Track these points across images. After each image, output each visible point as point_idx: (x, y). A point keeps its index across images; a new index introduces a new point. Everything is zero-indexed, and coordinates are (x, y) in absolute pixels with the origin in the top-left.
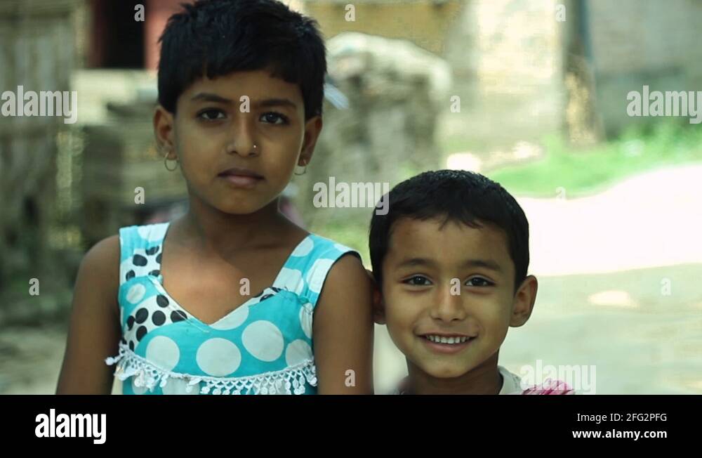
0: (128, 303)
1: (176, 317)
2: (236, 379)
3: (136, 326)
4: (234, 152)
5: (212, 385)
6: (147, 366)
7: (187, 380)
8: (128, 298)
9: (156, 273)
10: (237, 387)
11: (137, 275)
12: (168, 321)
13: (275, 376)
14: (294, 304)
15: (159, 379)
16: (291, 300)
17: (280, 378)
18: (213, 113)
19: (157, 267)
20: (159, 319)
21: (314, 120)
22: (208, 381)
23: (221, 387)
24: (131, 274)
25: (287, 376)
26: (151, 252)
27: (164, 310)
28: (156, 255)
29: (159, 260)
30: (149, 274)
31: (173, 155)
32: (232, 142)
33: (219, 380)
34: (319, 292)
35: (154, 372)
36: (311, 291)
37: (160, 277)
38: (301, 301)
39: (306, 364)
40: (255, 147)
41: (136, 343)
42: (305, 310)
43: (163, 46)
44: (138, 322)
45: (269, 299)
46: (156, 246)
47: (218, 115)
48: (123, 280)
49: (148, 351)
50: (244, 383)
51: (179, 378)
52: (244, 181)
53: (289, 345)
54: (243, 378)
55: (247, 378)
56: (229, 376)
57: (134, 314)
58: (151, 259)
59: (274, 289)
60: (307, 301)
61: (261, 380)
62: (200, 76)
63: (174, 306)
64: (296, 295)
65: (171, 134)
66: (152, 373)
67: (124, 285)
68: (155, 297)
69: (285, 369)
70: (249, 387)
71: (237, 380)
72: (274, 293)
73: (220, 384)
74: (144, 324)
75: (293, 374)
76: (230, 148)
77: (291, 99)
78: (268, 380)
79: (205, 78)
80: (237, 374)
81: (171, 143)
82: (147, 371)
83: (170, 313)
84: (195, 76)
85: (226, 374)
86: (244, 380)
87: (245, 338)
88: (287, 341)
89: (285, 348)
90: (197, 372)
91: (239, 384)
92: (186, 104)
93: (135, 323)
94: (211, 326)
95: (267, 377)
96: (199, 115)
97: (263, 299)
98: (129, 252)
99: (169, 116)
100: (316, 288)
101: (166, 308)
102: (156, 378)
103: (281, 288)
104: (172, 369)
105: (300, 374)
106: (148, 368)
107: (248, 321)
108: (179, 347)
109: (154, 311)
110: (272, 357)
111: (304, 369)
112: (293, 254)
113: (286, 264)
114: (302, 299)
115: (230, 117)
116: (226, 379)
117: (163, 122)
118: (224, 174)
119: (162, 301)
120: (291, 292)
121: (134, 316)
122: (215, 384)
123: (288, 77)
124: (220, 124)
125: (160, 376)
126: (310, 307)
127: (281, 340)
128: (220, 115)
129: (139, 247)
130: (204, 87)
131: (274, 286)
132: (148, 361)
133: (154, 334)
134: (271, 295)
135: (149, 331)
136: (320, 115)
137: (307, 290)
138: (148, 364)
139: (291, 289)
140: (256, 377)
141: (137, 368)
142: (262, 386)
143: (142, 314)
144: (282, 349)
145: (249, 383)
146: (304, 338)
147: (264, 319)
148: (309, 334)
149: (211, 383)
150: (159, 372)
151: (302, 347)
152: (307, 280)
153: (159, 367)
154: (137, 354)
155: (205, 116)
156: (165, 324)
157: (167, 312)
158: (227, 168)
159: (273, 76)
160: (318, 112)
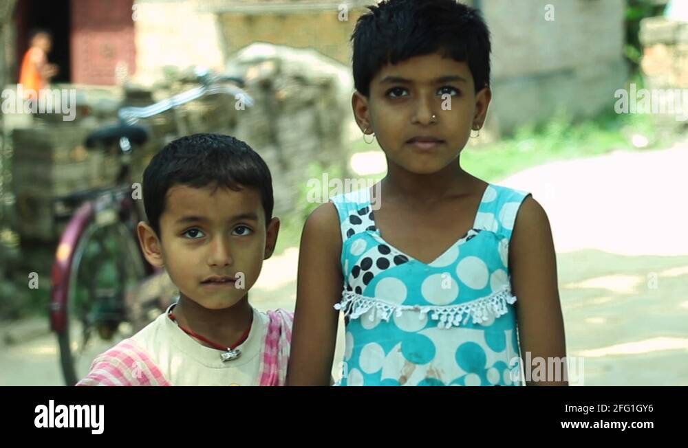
0: (352, 255)
1: (399, 260)
2: (456, 306)
3: (362, 273)
4: (418, 123)
5: (439, 313)
6: (378, 304)
7: (417, 310)
8: (352, 251)
9: (372, 229)
10: (459, 312)
11: (356, 233)
12: (392, 264)
13: (485, 300)
14: (493, 241)
15: (391, 312)
16: (490, 237)
17: (488, 302)
18: (398, 91)
19: (372, 223)
20: (383, 264)
21: (483, 92)
22: (435, 310)
23: (446, 313)
24: (351, 232)
25: (493, 300)
26: (363, 212)
27: (386, 256)
28: (368, 215)
29: (372, 217)
30: (367, 229)
31: (370, 131)
32: (415, 114)
33: (444, 308)
34: (511, 229)
35: (386, 307)
36: (505, 229)
37: (378, 230)
38: (498, 238)
39: (505, 289)
40: (434, 116)
41: (364, 287)
42: (502, 245)
43: (355, 42)
44: (364, 269)
45: (473, 238)
46: (365, 207)
47: (401, 93)
48: (345, 238)
49: (377, 291)
50: (464, 309)
51: (409, 310)
52: (428, 146)
53: (493, 275)
54: (462, 304)
55: (466, 304)
56: (451, 304)
57: (358, 264)
58: (365, 218)
59: (476, 230)
60: (503, 237)
61: (476, 305)
62: (386, 63)
63: (395, 252)
64: (493, 233)
65: (367, 113)
66: (384, 309)
67: (346, 242)
68: (377, 247)
69: (492, 295)
70: (468, 311)
71: (458, 306)
72: (476, 233)
73: (445, 311)
74: (370, 270)
75: (497, 297)
76: (414, 119)
77: (461, 75)
78: (481, 304)
79: (390, 65)
80: (457, 301)
81: (367, 121)
82: (378, 307)
83: (393, 257)
84: (381, 63)
85: (448, 302)
86: (463, 306)
87: (459, 272)
88: (491, 271)
89: (490, 276)
90: (425, 303)
91: (460, 309)
92: (376, 87)
93: (361, 271)
94: (430, 265)
95: (480, 302)
96: (387, 95)
97: (468, 239)
98: (346, 215)
99: (364, 98)
100: (509, 226)
101: (389, 255)
102: (388, 311)
103: (480, 229)
104: (402, 302)
105: (502, 298)
106: (379, 305)
107: (461, 257)
108: (406, 284)
109: (377, 258)
110: (481, 286)
111: (503, 293)
112: (482, 201)
113: (479, 209)
114: (500, 236)
115: (412, 94)
116: (448, 307)
117: (360, 104)
118: (411, 142)
119: (384, 249)
120: (489, 232)
121: (360, 266)
122: (441, 311)
123: (457, 57)
124: (405, 100)
125: (392, 310)
126: (506, 241)
127: (486, 271)
128: (404, 93)
129: (352, 209)
130: (389, 72)
131: (475, 227)
132: (377, 300)
133: (380, 277)
134: (474, 236)
135: (375, 275)
136: (488, 87)
137: (501, 229)
138: (379, 301)
139: (489, 229)
140: (472, 302)
141: (367, 307)
142: (477, 310)
143: (367, 263)
144: (487, 278)
145: (467, 308)
146: (503, 268)
147: (471, 255)
148: (506, 265)
149: (437, 311)
150: (390, 307)
151: (502, 275)
152: (501, 220)
153: (389, 303)
154: (365, 295)
155: (393, 95)
156: (389, 268)
157: (390, 257)
158: (412, 136)
159: (444, 57)
160: (486, 85)
